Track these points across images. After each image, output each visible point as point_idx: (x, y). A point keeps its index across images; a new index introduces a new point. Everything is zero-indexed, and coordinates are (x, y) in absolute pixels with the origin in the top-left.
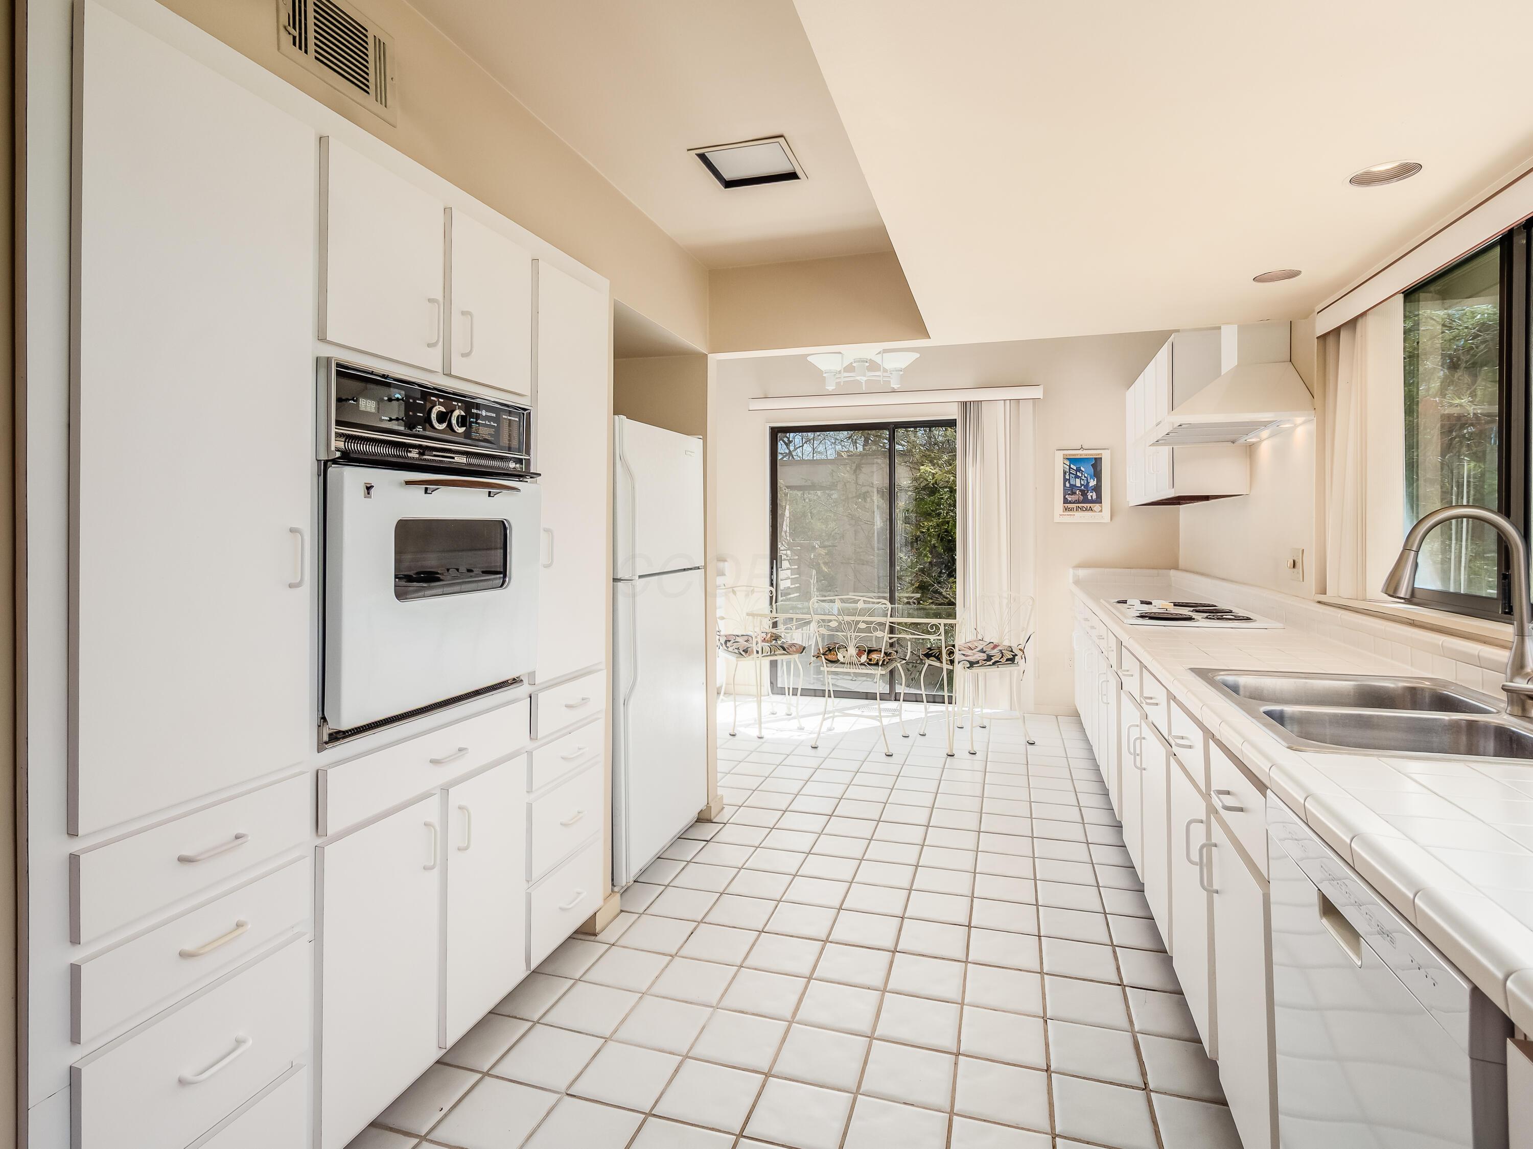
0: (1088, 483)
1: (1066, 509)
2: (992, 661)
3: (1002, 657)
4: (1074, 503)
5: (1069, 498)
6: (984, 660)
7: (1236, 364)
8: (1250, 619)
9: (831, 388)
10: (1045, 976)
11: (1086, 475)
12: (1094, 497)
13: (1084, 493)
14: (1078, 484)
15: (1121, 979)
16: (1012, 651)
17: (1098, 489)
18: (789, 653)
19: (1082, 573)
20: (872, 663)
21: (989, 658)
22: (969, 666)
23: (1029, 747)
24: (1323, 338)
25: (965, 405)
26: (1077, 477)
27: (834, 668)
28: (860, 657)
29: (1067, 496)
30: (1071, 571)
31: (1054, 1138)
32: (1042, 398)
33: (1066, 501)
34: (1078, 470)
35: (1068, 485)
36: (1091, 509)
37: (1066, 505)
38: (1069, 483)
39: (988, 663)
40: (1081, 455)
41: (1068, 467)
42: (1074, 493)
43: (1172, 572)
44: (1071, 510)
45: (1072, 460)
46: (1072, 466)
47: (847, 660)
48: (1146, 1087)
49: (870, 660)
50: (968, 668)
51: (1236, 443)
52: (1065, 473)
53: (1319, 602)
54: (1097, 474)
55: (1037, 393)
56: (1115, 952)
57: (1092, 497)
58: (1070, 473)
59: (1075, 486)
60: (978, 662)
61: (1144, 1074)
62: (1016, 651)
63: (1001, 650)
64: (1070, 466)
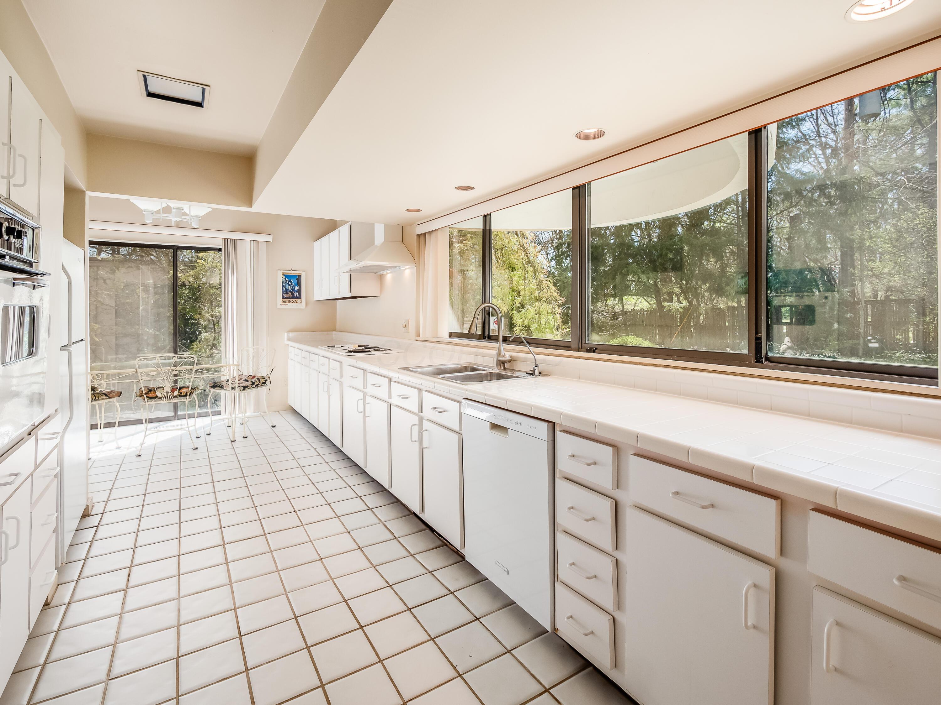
0: (294, 288)
1: (283, 302)
2: (255, 385)
3: (260, 382)
4: (287, 298)
5: (285, 296)
6: (251, 385)
7: (384, 240)
8: (390, 350)
9: (149, 222)
10: (340, 517)
11: (294, 284)
12: (298, 295)
13: (292, 294)
14: (290, 289)
15: (369, 507)
16: (264, 378)
17: (299, 291)
18: (109, 398)
19: (291, 335)
20: (182, 394)
21: (253, 383)
22: (243, 389)
23: (273, 428)
24: (419, 236)
25: (226, 240)
26: (289, 285)
27: (153, 402)
28: (173, 393)
29: (284, 295)
30: (286, 334)
31: (375, 568)
32: (272, 241)
33: (283, 297)
34: (290, 281)
35: (284, 289)
36: (296, 302)
37: (283, 299)
38: (285, 288)
39: (253, 386)
40: (291, 273)
41: (284, 279)
42: (287, 293)
43: (334, 333)
44: (286, 302)
45: (286, 276)
46: (286, 279)
47: (163, 395)
48: (395, 538)
49: (181, 393)
50: (243, 390)
51: (377, 274)
52: (283, 283)
53: (417, 340)
54: (299, 284)
55: (269, 238)
56: (361, 499)
57: (296, 295)
58: (285, 283)
59: (288, 289)
60: (248, 386)
61: (393, 534)
62: (267, 378)
63: (258, 379)
64: (285, 279)
